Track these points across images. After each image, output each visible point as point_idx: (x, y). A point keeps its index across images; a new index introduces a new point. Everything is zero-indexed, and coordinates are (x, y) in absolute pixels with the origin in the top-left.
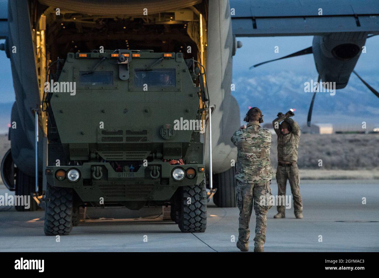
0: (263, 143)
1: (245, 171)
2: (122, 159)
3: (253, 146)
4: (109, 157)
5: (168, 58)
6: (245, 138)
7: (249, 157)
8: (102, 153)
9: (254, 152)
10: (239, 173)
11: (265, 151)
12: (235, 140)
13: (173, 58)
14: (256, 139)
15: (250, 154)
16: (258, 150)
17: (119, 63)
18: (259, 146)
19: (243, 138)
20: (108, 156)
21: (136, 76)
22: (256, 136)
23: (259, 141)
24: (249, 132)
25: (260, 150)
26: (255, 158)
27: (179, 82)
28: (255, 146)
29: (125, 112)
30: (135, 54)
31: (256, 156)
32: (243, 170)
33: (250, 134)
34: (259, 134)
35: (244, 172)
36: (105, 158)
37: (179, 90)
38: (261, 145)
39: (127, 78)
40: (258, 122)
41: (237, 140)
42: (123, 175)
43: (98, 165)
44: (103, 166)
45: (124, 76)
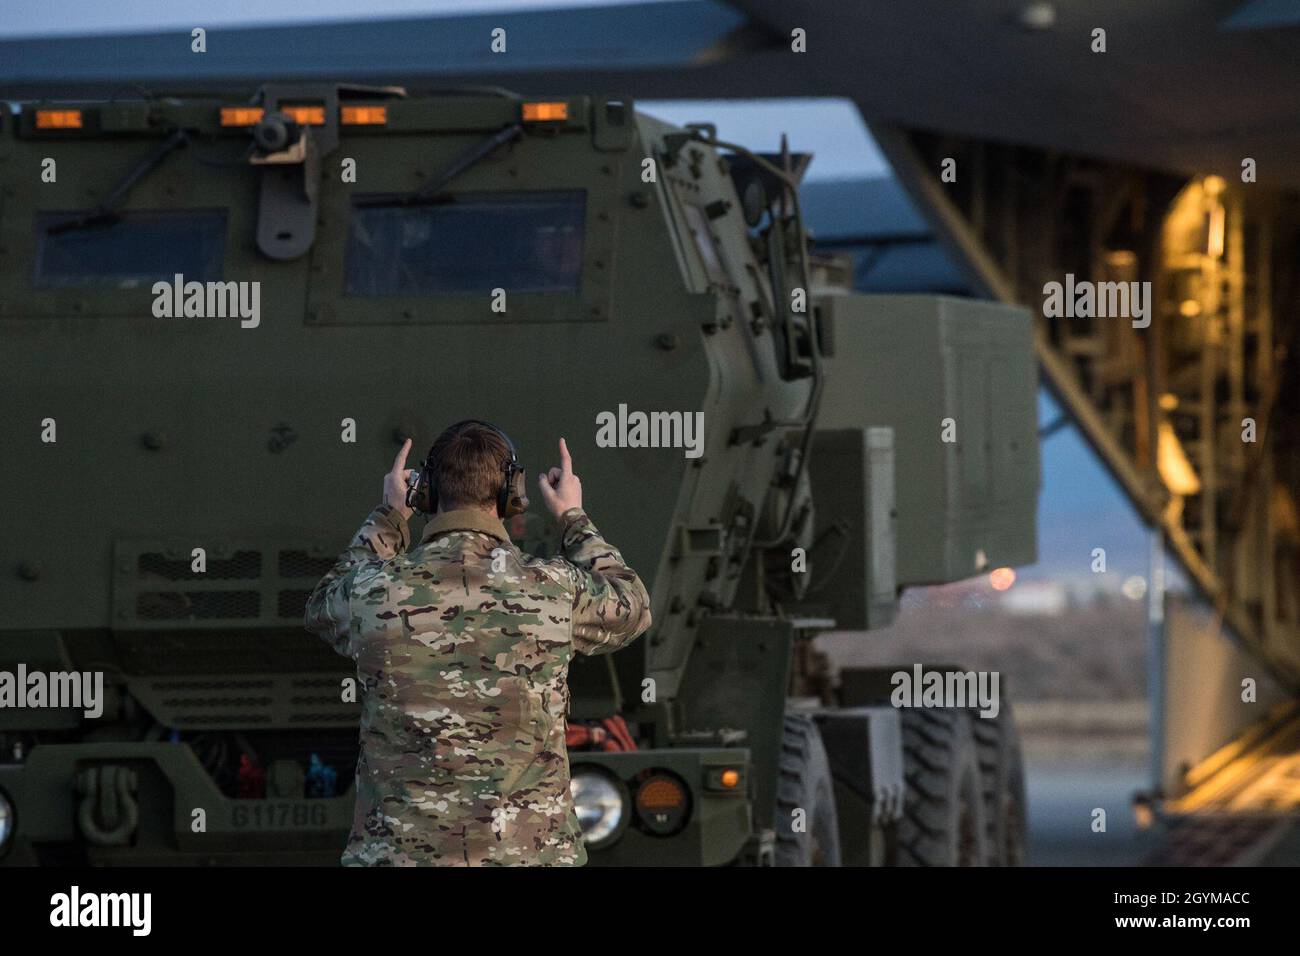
0: (514, 648)
1: (396, 821)
2: (266, 719)
3: (451, 666)
4: (191, 711)
5: (548, 128)
6: (405, 614)
7: (427, 730)
8: (157, 687)
9: (456, 704)
10: (365, 834)
11: (525, 699)
12: (347, 626)
13: (579, 130)
14: (469, 617)
15: (432, 715)
16: (483, 688)
17: (254, 160)
18: (486, 667)
19: (388, 615)
20: (187, 703)
21: (363, 236)
22: (471, 598)
23: (485, 631)
24: (427, 575)
25: (495, 691)
26: (458, 737)
27: (600, 265)
28: (461, 665)
29: (276, 447)
30: (355, 106)
31: (468, 724)
32: (389, 819)
33: (436, 589)
34: (486, 588)
35: (388, 831)
36: (166, 717)
37: (596, 314)
38: (501, 661)
39: (298, 246)
40: (493, 511)
41: (357, 623)
42: (265, 816)
43: (112, 761)
44: (146, 766)
45: (285, 236)
